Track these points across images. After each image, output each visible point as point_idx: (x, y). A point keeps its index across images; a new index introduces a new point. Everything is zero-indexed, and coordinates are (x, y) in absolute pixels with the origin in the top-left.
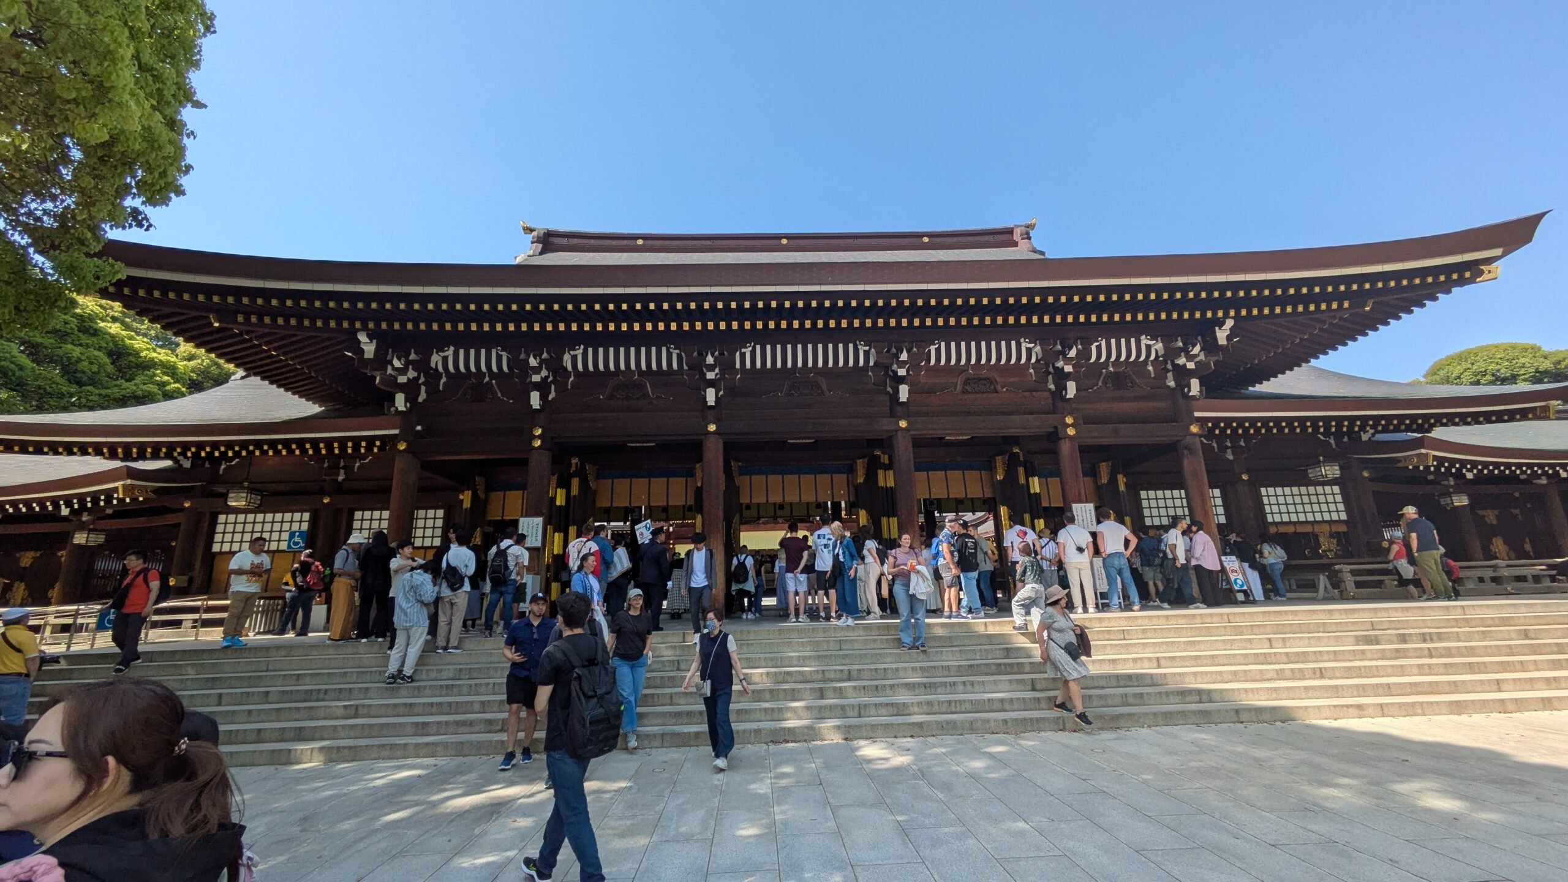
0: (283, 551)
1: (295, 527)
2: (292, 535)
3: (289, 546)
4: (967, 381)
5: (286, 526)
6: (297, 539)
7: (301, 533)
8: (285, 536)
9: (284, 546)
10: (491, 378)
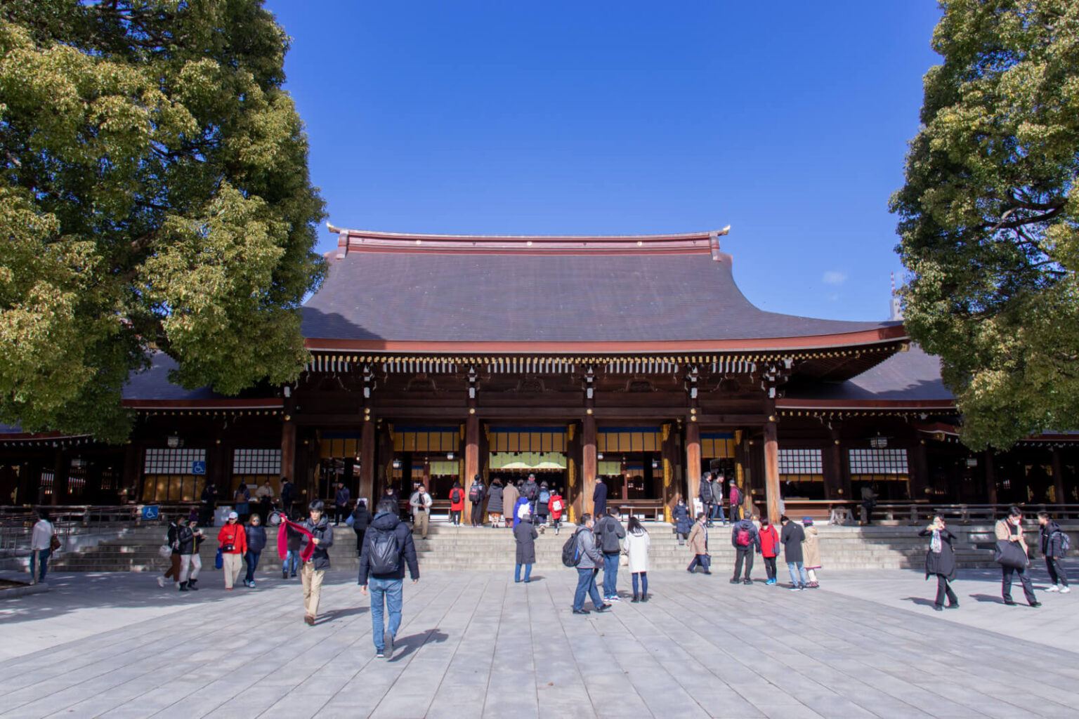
0: (190, 475)
1: (197, 458)
2: (195, 464)
3: (194, 471)
4: (633, 383)
5: (190, 458)
6: (198, 467)
7: (201, 464)
8: (190, 464)
9: (190, 471)
10: (337, 376)
